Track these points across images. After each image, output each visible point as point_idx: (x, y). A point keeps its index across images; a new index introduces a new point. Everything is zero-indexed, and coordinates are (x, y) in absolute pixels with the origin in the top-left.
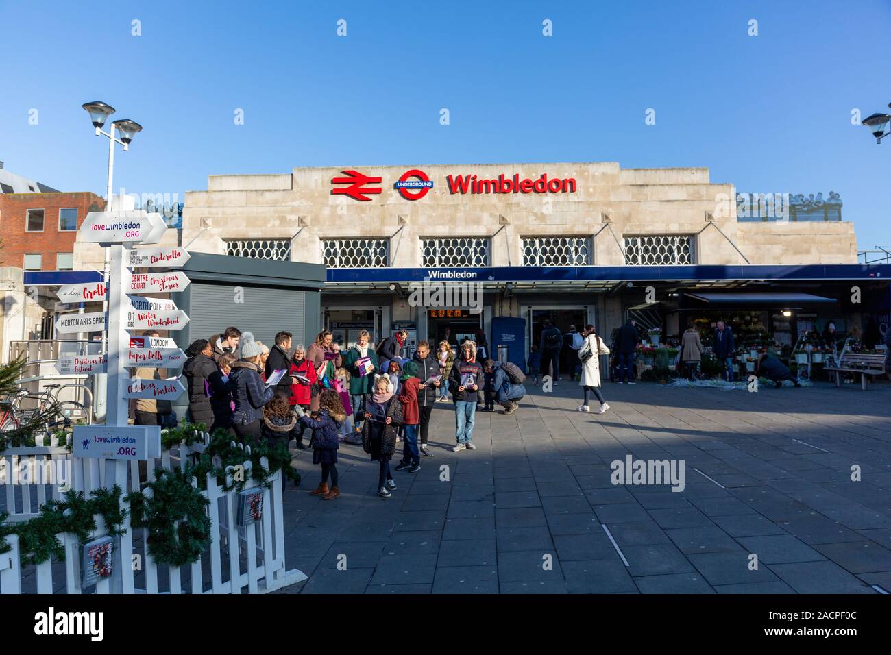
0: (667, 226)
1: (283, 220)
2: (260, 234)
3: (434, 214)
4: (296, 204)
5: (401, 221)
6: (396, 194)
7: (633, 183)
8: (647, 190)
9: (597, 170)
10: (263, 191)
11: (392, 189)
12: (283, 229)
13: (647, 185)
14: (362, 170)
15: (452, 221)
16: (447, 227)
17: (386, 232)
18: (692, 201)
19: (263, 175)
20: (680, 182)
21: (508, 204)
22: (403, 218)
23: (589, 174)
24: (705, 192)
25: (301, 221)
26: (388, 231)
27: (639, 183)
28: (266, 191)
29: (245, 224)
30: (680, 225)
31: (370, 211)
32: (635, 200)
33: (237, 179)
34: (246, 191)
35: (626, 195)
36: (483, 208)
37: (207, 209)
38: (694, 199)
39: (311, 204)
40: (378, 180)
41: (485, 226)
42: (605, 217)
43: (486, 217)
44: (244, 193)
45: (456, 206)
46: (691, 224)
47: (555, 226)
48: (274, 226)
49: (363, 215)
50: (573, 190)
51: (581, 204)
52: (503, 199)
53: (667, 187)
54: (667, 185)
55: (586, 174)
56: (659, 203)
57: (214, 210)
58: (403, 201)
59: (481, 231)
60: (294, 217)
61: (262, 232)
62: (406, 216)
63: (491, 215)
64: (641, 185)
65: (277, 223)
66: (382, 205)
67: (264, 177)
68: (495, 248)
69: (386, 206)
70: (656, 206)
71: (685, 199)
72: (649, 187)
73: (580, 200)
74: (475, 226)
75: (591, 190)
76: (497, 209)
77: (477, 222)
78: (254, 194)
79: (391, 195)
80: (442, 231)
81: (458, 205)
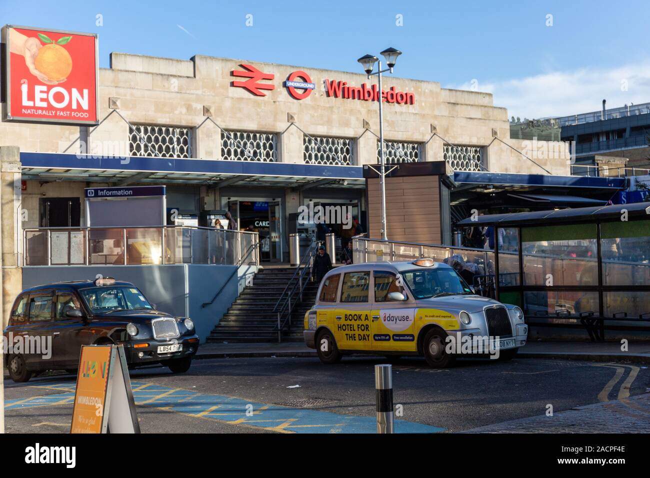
0: (470, 138)
1: (189, 108)
2: (168, 120)
3: (316, 115)
4: (199, 92)
5: (290, 118)
6: (284, 92)
7: (449, 101)
8: (458, 107)
9: (426, 87)
10: (168, 75)
11: (282, 87)
12: (190, 117)
13: (458, 104)
14: (256, 66)
15: (329, 122)
16: (325, 127)
17: (278, 128)
18: (484, 119)
19: (166, 59)
20: (477, 104)
21: (369, 110)
22: (293, 115)
23: (421, 90)
24: (491, 113)
25: (206, 110)
26: (280, 126)
27: (452, 101)
28: (171, 75)
29: (153, 109)
30: (478, 138)
31: (265, 107)
32: (451, 115)
33: (141, 59)
34: (152, 74)
35: (444, 111)
36: (351, 111)
37: (114, 89)
38: (486, 118)
39: (213, 94)
40: (270, 78)
41: (353, 128)
42: (433, 128)
43: (353, 120)
44: (150, 76)
45: (331, 108)
46: (484, 138)
47: (401, 133)
48: (181, 113)
49: (259, 110)
50: (412, 103)
51: (417, 115)
52: (365, 105)
53: (469, 107)
54: (470, 105)
55: (420, 90)
56: (465, 119)
57: (121, 91)
58: (291, 99)
59: (350, 133)
60: (200, 107)
61: (169, 118)
62: (295, 114)
63: (357, 119)
64: (454, 104)
65: (184, 110)
66: (274, 102)
67: (167, 61)
68: (361, 149)
69: (277, 103)
70: (463, 122)
71: (480, 118)
72: (459, 106)
73: (416, 112)
74: (346, 128)
75: (423, 104)
76: (361, 114)
77: (347, 124)
78: (160, 78)
79: (280, 93)
80: (322, 130)
81: (333, 107)
